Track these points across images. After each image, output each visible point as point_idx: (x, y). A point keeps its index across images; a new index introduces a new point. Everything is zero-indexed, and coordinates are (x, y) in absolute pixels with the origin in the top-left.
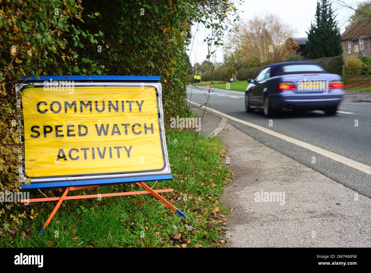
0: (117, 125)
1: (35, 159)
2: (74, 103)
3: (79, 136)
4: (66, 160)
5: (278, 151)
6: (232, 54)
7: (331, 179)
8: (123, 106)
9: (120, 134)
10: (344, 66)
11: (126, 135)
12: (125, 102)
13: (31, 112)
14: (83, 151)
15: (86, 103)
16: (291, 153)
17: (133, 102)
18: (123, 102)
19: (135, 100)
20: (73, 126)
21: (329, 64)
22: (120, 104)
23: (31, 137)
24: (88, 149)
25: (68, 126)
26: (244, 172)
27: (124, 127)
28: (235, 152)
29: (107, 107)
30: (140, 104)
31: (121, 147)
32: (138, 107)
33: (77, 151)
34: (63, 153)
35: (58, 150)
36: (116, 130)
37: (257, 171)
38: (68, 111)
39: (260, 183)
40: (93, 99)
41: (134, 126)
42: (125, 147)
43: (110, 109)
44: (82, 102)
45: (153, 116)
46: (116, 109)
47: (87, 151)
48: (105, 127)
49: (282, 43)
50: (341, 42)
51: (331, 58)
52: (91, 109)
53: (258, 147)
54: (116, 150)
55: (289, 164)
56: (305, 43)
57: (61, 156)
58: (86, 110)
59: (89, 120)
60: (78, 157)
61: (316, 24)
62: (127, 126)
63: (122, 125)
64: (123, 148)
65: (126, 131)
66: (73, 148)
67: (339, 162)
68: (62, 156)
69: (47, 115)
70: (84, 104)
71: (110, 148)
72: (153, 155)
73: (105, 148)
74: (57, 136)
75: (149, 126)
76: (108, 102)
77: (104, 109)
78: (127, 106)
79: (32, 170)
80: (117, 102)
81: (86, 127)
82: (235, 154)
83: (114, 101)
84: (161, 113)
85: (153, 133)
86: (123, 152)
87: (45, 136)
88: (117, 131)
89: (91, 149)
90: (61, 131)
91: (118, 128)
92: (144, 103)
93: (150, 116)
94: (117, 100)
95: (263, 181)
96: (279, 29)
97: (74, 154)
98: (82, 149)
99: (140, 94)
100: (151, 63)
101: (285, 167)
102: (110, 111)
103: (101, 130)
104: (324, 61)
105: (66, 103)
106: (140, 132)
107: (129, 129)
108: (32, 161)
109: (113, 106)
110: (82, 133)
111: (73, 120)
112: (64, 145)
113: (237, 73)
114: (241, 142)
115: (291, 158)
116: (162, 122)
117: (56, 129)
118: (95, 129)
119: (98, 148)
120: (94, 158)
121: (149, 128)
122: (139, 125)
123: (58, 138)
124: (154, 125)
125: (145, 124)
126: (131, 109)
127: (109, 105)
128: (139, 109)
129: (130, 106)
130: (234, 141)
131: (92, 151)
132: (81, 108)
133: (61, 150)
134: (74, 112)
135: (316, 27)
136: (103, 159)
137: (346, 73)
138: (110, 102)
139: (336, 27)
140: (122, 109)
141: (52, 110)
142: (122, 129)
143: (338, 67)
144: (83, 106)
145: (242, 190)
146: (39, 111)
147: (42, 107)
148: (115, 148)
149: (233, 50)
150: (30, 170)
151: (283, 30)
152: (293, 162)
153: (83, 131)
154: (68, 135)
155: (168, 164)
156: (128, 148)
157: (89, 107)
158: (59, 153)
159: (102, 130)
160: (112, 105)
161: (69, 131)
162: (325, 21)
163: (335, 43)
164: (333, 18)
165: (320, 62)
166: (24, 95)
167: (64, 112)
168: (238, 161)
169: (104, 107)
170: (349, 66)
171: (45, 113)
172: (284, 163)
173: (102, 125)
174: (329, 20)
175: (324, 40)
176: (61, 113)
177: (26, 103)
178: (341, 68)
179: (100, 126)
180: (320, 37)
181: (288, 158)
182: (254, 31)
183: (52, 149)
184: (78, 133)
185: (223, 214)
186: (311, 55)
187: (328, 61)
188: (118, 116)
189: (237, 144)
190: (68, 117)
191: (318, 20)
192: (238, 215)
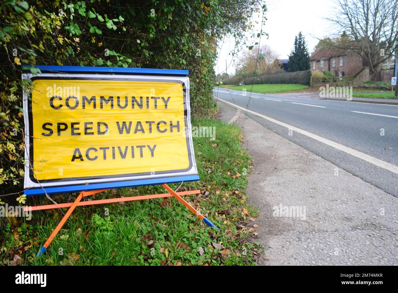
0: (140, 122)
1: (47, 160)
2: (93, 99)
3: (98, 134)
4: (82, 160)
5: (285, 137)
6: (240, 69)
8: (148, 102)
9: (143, 132)
10: (311, 77)
11: (151, 133)
12: (150, 98)
13: (43, 108)
14: (102, 150)
15: (107, 99)
16: (298, 141)
17: (159, 98)
18: (147, 98)
19: (161, 96)
20: (92, 123)
21: (302, 75)
22: (144, 100)
23: (42, 135)
24: (108, 148)
25: (86, 124)
26: (262, 157)
27: (148, 124)
28: (251, 137)
29: (130, 103)
30: (166, 100)
31: (144, 146)
32: (163, 104)
33: (96, 150)
34: (79, 153)
35: (74, 149)
36: (139, 128)
37: (273, 158)
38: (86, 107)
39: (280, 172)
40: (115, 94)
41: (159, 124)
42: (148, 146)
43: (133, 105)
44: (102, 98)
45: (179, 113)
46: (141, 106)
47: (107, 150)
48: (128, 124)
49: (272, 62)
50: (310, 61)
51: (303, 71)
52: (112, 106)
53: (268, 133)
54: (139, 149)
55: (298, 151)
56: (287, 63)
57: (76, 156)
58: (107, 106)
59: (110, 116)
60: (96, 158)
61: (294, 50)
62: (152, 124)
63: (147, 122)
64: (146, 147)
65: (150, 129)
66: (91, 147)
68: (78, 156)
69: (62, 111)
70: (105, 100)
71: (133, 147)
72: (178, 154)
73: (127, 147)
74: (73, 134)
75: (175, 123)
76: (131, 98)
77: (126, 105)
78: (152, 102)
79: (43, 172)
80: (141, 98)
81: (106, 125)
82: (251, 139)
83: (137, 97)
84: (188, 110)
85: (179, 131)
86: (146, 151)
87: (59, 134)
88: (140, 129)
89: (112, 148)
90: (78, 129)
91: (141, 126)
92: (170, 100)
93: (176, 113)
94: (141, 96)
95: (282, 169)
96: (270, 53)
97: (92, 154)
98: (101, 148)
99: (167, 89)
100: (182, 61)
101: (297, 154)
102: (133, 108)
103: (123, 128)
104: (299, 73)
105: (84, 98)
106: (166, 130)
107: (154, 127)
108: (43, 162)
109: (137, 102)
110: (101, 131)
111: (92, 117)
112: (81, 144)
113: (243, 80)
114: (254, 128)
115: (298, 145)
116: (189, 120)
117: (72, 126)
118: (116, 126)
119: (119, 148)
120: (114, 157)
121: (175, 126)
122: (165, 123)
123: (74, 136)
124: (180, 123)
125: (171, 122)
126: (156, 106)
127: (133, 101)
128: (166, 105)
129: (156, 102)
130: (248, 127)
131: (113, 150)
132: (101, 103)
133: (77, 150)
134: (93, 108)
135: (295, 52)
136: (124, 159)
137: (313, 80)
138: (134, 97)
139: (307, 51)
140: (146, 106)
141: (67, 105)
142: (146, 127)
143: (308, 77)
144: (104, 102)
145: (265, 180)
146: (52, 106)
147: (56, 103)
148: (137, 147)
149: (241, 66)
150: (41, 172)
151: (272, 54)
152: (301, 149)
153: (103, 128)
154: (86, 133)
155: (194, 164)
156: (152, 147)
157: (110, 103)
158: (75, 152)
160: (136, 101)
161: (86, 129)
162: (300, 48)
163: (306, 62)
164: (305, 46)
165: (296, 74)
166: (35, 88)
167: (82, 107)
168: (255, 146)
169: (127, 103)
170: (315, 77)
171: (59, 108)
172: (294, 149)
173: (124, 123)
174: (303, 47)
175: (299, 60)
176: (78, 109)
177: (38, 98)
178: (310, 78)
179: (122, 123)
180: (297, 58)
181: (295, 144)
182: (255, 55)
183: (66, 149)
184: (97, 131)
185: (252, 216)
186: (291, 69)
187: (301, 73)
188: (143, 113)
189: (251, 130)
190: (86, 114)
191: (296, 47)
192: (268, 218)
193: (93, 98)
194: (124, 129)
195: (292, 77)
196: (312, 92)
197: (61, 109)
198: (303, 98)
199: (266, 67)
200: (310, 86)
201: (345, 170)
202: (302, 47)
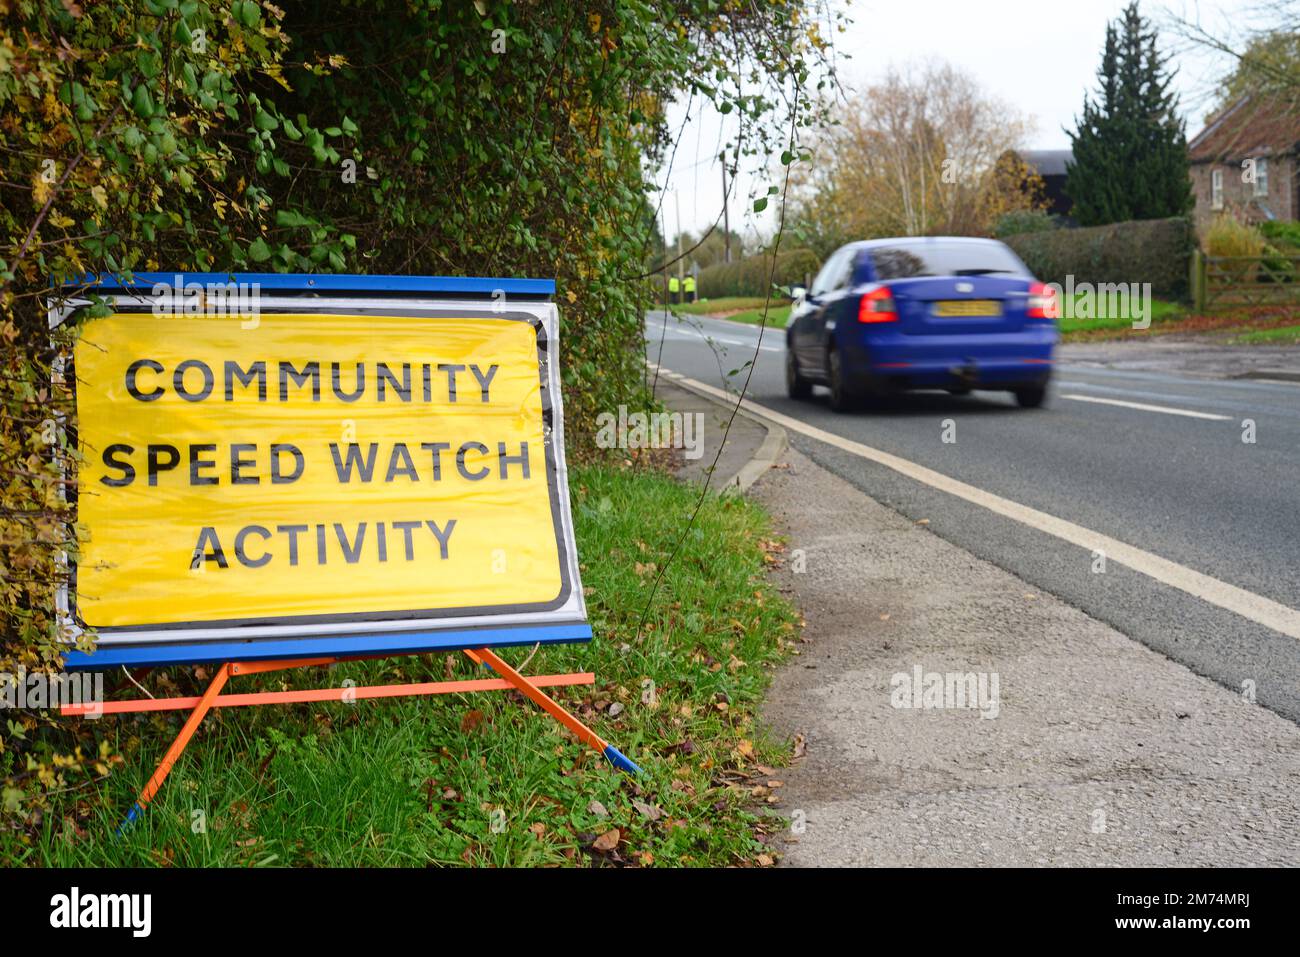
0: (404, 445)
1: (116, 562)
2: (258, 369)
3: (274, 482)
4: (223, 565)
5: (961, 547)
6: (807, 206)
7: (1145, 649)
8: (427, 380)
9: (415, 477)
10: (1196, 252)
11: (438, 482)
12: (433, 369)
13: (105, 397)
14: (286, 535)
15: (300, 369)
16: (1009, 554)
17: (462, 368)
18: (426, 367)
19: (467, 361)
20: (253, 446)
21: (1146, 245)
22: (417, 375)
23: (102, 485)
24: (304, 528)
25: (235, 449)
26: (841, 616)
27: (429, 452)
29: (371, 384)
30: (484, 375)
31: (418, 524)
32: (477, 387)
33: (266, 534)
34: (215, 542)
35: (198, 529)
36: (401, 463)
37: (887, 617)
38: (235, 396)
39: (897, 658)
40: (325, 356)
41: (462, 451)
42: (431, 524)
43: (382, 389)
44: (285, 366)
45: (527, 416)
46: (405, 393)
47: (300, 535)
48: (364, 452)
49: (984, 166)
50: (1187, 166)
51: (1153, 223)
52: (316, 391)
53: (895, 532)
54: (401, 532)
55: (1000, 591)
56: (1063, 171)
57: (206, 552)
58: (300, 393)
59: (311, 426)
60: (267, 558)
61: (1102, 104)
62: (441, 451)
63: (424, 445)
64: (424, 525)
65: (437, 468)
66: (250, 523)
67: (1174, 589)
68: (212, 552)
69: (161, 407)
70: (294, 373)
71: (381, 526)
72: (527, 552)
73: (362, 527)
74: (195, 480)
75: (513, 450)
76: (376, 368)
77: (360, 390)
78: (439, 381)
79: (104, 602)
80: (407, 366)
81: (296, 453)
82: (812, 555)
83: (394, 365)
84: (554, 409)
85: (526, 475)
86: (423, 539)
87: (153, 482)
88: (405, 466)
89: (315, 529)
90: (211, 464)
91: (407, 457)
92: (498, 372)
93: (518, 416)
94: (407, 361)
95: (909, 649)
96: (971, 118)
97: (254, 547)
98: (281, 529)
99: (486, 340)
100: (523, 234)
101: (987, 602)
102: (381, 398)
103: (349, 464)
104: (1126, 234)
105: (231, 368)
106: (485, 473)
107: (448, 460)
108: (104, 569)
109: (394, 383)
110: (282, 474)
111: (254, 426)
112: (220, 512)
114: (835, 513)
115: (1009, 571)
116: (558, 441)
117: (194, 457)
118: (329, 457)
119: (338, 527)
120: (322, 559)
121: (514, 460)
122: (482, 448)
123: (200, 488)
124: (531, 450)
125: (502, 445)
126: (453, 392)
127: (380, 378)
128: (483, 392)
129: (452, 381)
130: (811, 511)
131: (319, 535)
132: (283, 384)
133: (208, 532)
134: (256, 398)
135: (1104, 114)
138: (384, 365)
139: (1171, 114)
140: (422, 392)
141: (180, 389)
142: (422, 460)
143: (1178, 256)
144: (290, 380)
145: (837, 680)
146: (134, 392)
147: (146, 381)
148: (396, 525)
149: (810, 191)
150: (96, 603)
151: (985, 122)
152: (1013, 586)
153: (287, 463)
154: (235, 479)
155: (577, 586)
156: (442, 526)
157: (309, 382)
158: (202, 540)
159: (351, 463)
160: (391, 377)
161: (237, 464)
162: (1134, 92)
163: (1169, 171)
164: (1160, 82)
165: (1115, 235)
166: (83, 336)
167: (222, 397)
168: (822, 579)
169: (363, 384)
170: (1216, 251)
171: (154, 399)
172: (983, 587)
173: (354, 446)
174: (1149, 90)
175: (1130, 160)
176: (210, 403)
177: (91, 366)
178: (1188, 261)
179: (347, 448)
180: (1115, 150)
181: (997, 570)
182: (886, 127)
183: (175, 527)
184: (269, 471)
185: (766, 764)
186: (1083, 211)
187: (1141, 232)
188: (409, 415)
189: (820, 520)
190: (236, 417)
191: (1110, 88)
192: (820, 769)
193: (258, 366)
194: (355, 468)
195: (1094, 251)
196: (1197, 338)
197: (161, 403)
198: (1142, 370)
199: (949, 196)
200: (1189, 303)
201: (1146, 645)
202: (1144, 89)
